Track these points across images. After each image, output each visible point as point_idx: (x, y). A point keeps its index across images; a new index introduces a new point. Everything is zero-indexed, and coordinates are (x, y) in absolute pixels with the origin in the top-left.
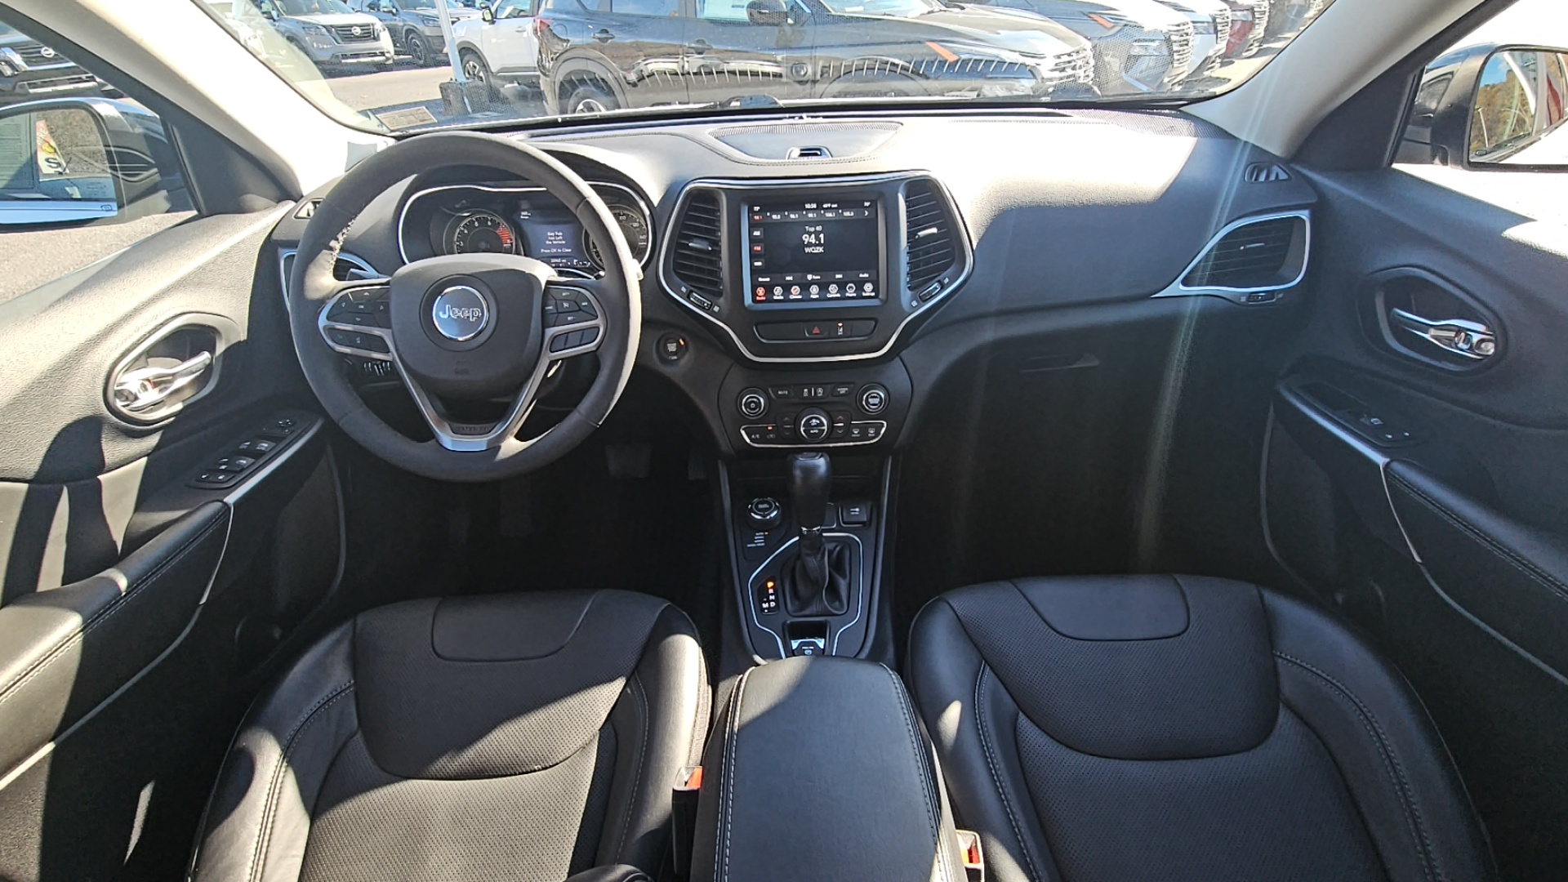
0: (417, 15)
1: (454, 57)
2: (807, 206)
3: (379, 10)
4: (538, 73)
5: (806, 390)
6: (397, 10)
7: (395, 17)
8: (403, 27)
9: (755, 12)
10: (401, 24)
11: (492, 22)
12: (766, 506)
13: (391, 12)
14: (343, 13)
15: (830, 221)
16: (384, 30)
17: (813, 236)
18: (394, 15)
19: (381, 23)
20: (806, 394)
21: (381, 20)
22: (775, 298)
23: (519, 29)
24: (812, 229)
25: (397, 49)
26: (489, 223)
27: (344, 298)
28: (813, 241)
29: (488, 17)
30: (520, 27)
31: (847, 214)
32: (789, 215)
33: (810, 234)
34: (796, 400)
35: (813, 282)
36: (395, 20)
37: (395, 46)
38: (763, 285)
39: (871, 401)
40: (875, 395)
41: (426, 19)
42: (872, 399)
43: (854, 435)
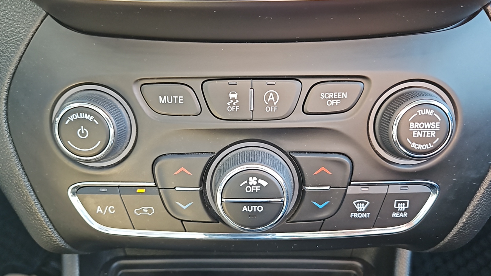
40: (430, 112)
42: (417, 125)
43: (356, 215)
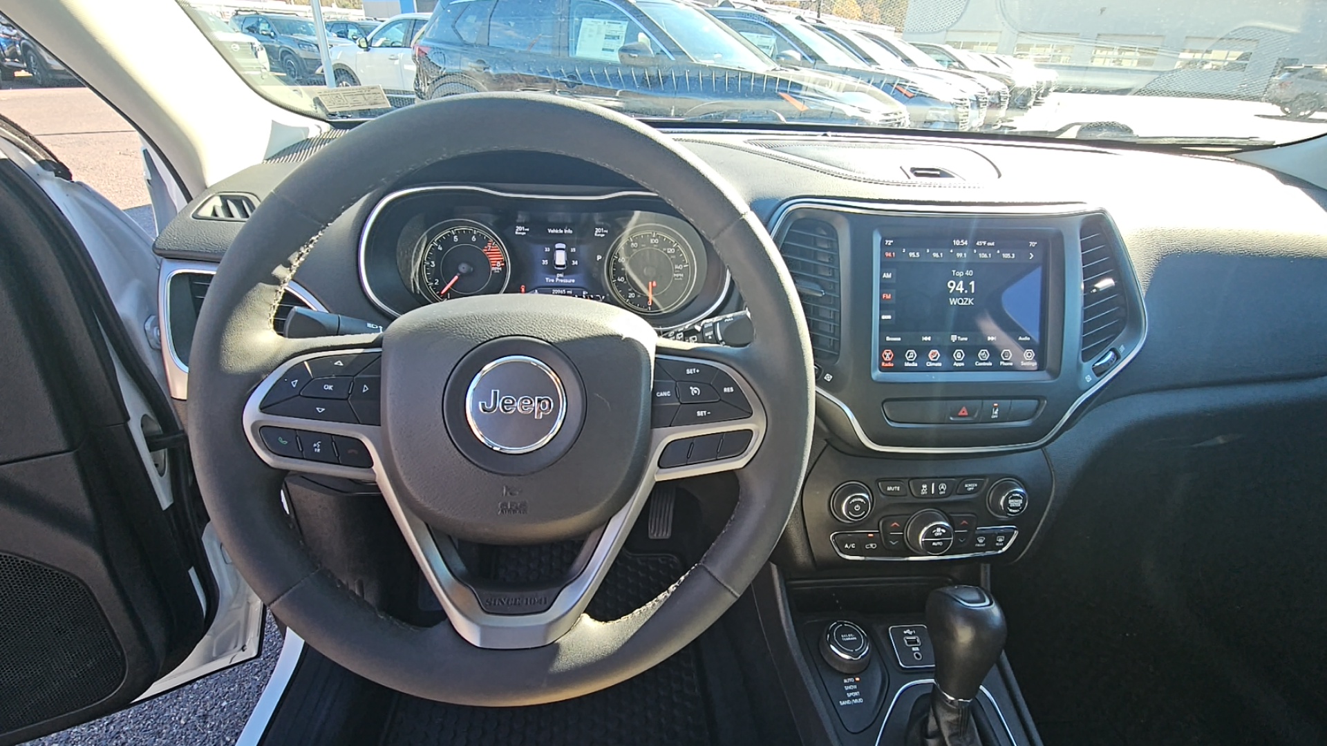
0: (294, 40)
1: (329, 77)
2: (957, 243)
3: (258, 32)
4: (414, 96)
5: (924, 486)
6: (275, 34)
7: (273, 40)
8: (280, 48)
9: (625, 55)
10: (278, 46)
11: (367, 49)
12: (852, 638)
13: (270, 35)
14: (225, 31)
15: (983, 263)
16: (262, 49)
17: (961, 283)
18: (272, 38)
19: (259, 43)
20: (924, 492)
21: (259, 41)
22: (907, 364)
23: (392, 57)
24: (960, 274)
25: (272, 67)
26: (474, 239)
27: (298, 370)
28: (961, 290)
29: (364, 45)
30: (393, 55)
31: (1007, 256)
32: (931, 253)
33: (957, 279)
34: (909, 499)
35: (958, 345)
36: (273, 42)
37: (271, 63)
38: (891, 346)
39: (1012, 502)
40: (1018, 495)
41: (301, 43)
42: (1012, 501)
43: (978, 545)
